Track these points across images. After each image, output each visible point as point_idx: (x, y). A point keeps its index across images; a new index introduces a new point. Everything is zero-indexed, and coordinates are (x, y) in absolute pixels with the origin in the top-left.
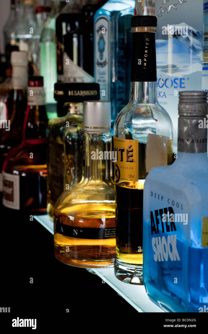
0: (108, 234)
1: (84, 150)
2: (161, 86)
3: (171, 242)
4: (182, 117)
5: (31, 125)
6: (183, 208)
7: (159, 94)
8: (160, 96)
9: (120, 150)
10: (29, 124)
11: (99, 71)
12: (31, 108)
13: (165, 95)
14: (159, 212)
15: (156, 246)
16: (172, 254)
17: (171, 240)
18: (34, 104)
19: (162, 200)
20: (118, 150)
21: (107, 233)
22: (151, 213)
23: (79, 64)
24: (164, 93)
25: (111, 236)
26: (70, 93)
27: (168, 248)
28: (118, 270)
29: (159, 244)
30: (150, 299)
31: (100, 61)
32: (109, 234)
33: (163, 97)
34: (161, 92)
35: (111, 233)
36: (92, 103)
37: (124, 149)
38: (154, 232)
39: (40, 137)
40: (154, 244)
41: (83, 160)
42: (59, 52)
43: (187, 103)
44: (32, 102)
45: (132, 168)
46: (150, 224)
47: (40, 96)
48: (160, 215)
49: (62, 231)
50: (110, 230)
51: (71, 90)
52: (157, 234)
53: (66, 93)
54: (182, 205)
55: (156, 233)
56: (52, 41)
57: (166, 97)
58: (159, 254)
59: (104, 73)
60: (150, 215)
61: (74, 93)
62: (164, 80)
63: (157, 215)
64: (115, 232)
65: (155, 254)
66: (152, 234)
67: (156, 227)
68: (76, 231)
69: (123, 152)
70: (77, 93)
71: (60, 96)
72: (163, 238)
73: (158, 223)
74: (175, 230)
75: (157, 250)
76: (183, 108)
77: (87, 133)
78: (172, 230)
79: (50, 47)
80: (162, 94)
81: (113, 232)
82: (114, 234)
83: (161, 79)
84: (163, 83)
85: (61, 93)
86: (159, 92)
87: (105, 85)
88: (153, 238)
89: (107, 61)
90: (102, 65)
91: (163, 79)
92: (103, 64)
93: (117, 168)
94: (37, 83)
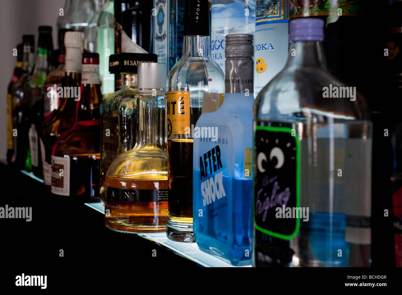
0: (160, 197)
1: (138, 113)
2: (217, 47)
3: (218, 180)
4: (228, 59)
5: (84, 107)
6: (228, 143)
7: (216, 56)
8: (216, 58)
9: (172, 102)
10: (82, 106)
11: (158, 45)
12: (85, 85)
13: (221, 57)
14: (207, 155)
15: (204, 190)
16: (219, 192)
17: (218, 178)
18: (88, 82)
19: (210, 142)
20: (170, 103)
21: (160, 195)
22: (201, 158)
23: (138, 43)
24: (220, 54)
25: (164, 199)
26: (126, 63)
27: (215, 188)
28: (171, 233)
29: (207, 187)
30: (200, 249)
31: (159, 35)
32: (162, 197)
33: (219, 59)
34: (217, 54)
35: (164, 195)
36: (147, 64)
37: (176, 102)
38: (203, 177)
39: (94, 119)
40: (203, 189)
41: (137, 123)
42: (117, 34)
43: (233, 45)
44: (86, 80)
45: (184, 120)
46: (200, 169)
47: (96, 75)
48: (208, 157)
49: (113, 195)
50: (163, 192)
51: (127, 60)
52: (206, 178)
53: (122, 63)
54: (227, 140)
55: (204, 177)
56: (110, 26)
57: (222, 58)
58: (207, 197)
59: (163, 47)
60: (199, 161)
61: (130, 63)
62: (220, 42)
63: (205, 158)
64: (168, 194)
65: (204, 199)
66: (201, 179)
67: (205, 172)
68: (128, 194)
69: (175, 105)
70: (133, 63)
71: (116, 66)
72: (211, 179)
73: (206, 165)
74: (221, 167)
75: (206, 194)
76: (229, 50)
77: (141, 95)
78: (219, 169)
79: (109, 33)
80: (218, 56)
81: (166, 194)
82: (167, 196)
83: (218, 41)
84: (219, 44)
85: (116, 63)
86: (215, 54)
87: (164, 59)
88: (203, 183)
89: (166, 34)
90: (160, 38)
91: (219, 40)
92: (162, 37)
93: (169, 123)
94: (91, 60)
